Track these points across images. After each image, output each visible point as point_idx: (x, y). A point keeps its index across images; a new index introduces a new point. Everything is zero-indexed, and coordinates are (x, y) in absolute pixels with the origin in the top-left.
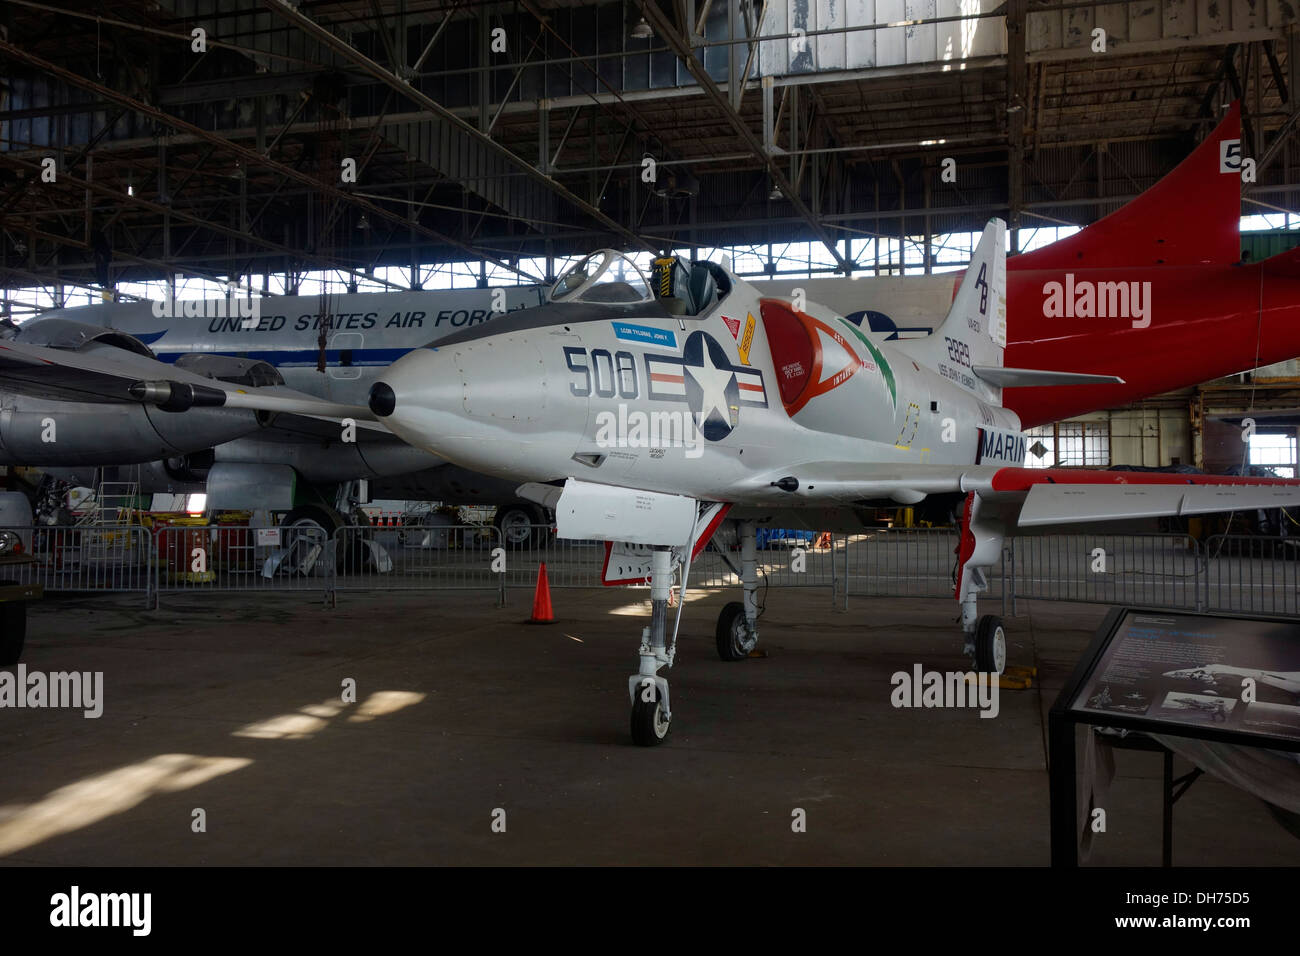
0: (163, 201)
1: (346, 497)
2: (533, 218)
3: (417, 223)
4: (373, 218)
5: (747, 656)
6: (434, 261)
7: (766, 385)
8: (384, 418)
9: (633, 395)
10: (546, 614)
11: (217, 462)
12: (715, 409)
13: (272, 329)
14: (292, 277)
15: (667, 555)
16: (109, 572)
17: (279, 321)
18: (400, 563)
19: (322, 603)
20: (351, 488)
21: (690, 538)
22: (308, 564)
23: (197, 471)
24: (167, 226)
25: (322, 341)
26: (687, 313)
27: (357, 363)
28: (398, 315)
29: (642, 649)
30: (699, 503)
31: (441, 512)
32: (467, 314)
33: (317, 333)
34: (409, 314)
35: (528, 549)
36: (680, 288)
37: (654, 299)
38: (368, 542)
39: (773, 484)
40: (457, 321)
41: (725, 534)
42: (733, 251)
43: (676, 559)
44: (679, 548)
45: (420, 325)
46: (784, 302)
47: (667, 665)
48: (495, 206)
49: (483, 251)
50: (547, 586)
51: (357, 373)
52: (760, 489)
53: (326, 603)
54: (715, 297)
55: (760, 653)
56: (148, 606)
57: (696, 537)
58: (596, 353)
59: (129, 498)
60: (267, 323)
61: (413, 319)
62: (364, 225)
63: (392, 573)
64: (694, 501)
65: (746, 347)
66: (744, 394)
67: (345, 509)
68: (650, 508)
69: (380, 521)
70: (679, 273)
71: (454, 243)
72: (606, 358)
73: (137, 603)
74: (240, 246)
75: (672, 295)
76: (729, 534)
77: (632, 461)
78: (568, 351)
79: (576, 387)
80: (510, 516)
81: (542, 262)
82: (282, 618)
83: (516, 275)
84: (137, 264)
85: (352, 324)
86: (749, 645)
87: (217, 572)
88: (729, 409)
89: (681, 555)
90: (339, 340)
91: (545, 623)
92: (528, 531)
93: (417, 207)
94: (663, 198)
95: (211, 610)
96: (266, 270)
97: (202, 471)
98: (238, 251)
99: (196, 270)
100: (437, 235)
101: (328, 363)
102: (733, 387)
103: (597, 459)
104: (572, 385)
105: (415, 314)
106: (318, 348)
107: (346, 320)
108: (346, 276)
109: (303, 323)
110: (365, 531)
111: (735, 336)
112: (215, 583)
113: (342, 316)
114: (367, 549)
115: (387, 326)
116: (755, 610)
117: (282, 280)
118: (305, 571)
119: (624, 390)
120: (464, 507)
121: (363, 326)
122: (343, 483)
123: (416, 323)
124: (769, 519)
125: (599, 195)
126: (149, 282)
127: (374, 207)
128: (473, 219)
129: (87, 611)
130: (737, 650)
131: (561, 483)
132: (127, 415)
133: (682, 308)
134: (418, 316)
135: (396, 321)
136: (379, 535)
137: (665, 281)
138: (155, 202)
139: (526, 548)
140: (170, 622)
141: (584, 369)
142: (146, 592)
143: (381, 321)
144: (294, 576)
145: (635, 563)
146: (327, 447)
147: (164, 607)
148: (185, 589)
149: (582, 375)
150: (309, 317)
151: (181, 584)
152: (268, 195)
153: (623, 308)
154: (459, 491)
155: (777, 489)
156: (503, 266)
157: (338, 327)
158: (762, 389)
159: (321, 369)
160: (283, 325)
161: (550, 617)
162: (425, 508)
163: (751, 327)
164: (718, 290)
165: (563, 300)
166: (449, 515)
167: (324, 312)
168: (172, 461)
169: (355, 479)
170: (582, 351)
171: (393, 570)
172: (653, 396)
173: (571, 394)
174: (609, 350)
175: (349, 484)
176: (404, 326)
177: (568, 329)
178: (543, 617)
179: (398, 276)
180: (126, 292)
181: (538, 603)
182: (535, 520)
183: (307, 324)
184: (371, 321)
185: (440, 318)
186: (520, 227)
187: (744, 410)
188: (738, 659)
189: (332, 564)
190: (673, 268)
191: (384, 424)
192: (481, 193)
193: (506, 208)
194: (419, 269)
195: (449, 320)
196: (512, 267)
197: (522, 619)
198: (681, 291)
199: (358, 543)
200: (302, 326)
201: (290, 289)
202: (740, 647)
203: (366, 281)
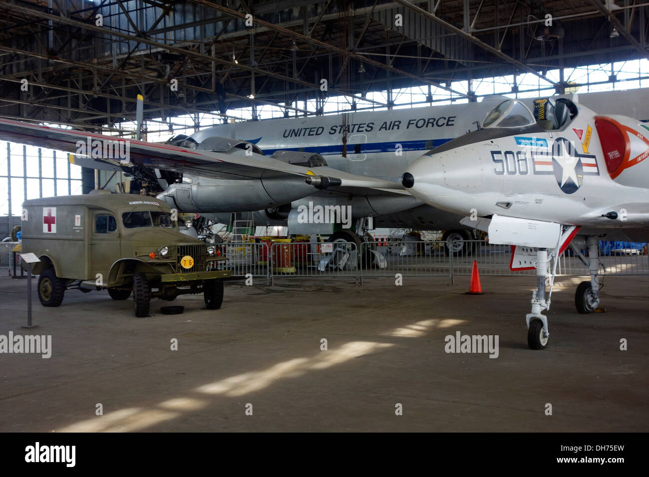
0: (253, 65)
1: (361, 226)
2: (459, 59)
3: (392, 66)
4: (366, 65)
5: (593, 311)
6: (400, 87)
7: (598, 164)
8: (409, 189)
9: (526, 173)
10: (478, 289)
11: (293, 209)
12: (570, 178)
13: (317, 134)
14: (320, 102)
15: (545, 253)
16: (241, 267)
17: (320, 130)
18: (391, 263)
19: (355, 283)
20: (364, 221)
21: (558, 244)
22: (342, 264)
23: (282, 214)
24: (253, 76)
25: (344, 140)
26: (554, 128)
27: (364, 151)
28: (386, 123)
29: (533, 300)
30: (562, 227)
31: (412, 235)
32: (424, 120)
33: (341, 135)
34: (391, 122)
35: (461, 256)
36: (550, 115)
37: (535, 122)
38: (374, 251)
39: (603, 216)
40: (419, 125)
41: (579, 243)
42: (588, 69)
43: (550, 255)
44: (552, 249)
45: (398, 129)
46: (608, 118)
47: (546, 310)
48: (437, 52)
49: (429, 80)
50: (478, 274)
51: (364, 157)
52: (595, 219)
53: (357, 283)
54: (569, 118)
55: (601, 310)
56: (268, 284)
57: (561, 244)
58: (507, 153)
59: (248, 229)
60: (314, 131)
61: (394, 125)
62: (362, 70)
63: (387, 269)
64: (559, 225)
65: (586, 144)
66: (586, 169)
67: (361, 233)
68: (535, 229)
69: (380, 240)
70: (549, 107)
71: (413, 76)
72: (512, 155)
73: (262, 283)
74: (292, 86)
75: (545, 119)
76: (581, 243)
77: (526, 205)
78: (493, 153)
79: (497, 170)
80: (451, 237)
81: (465, 83)
82: (336, 290)
83: (450, 92)
84: (238, 99)
85: (360, 129)
86: (594, 305)
87: (296, 268)
88: (577, 177)
89: (553, 253)
90: (354, 139)
91: (477, 294)
92: (462, 244)
93: (391, 58)
94: (540, 41)
95: (299, 286)
96: (305, 97)
97: (285, 214)
98: (291, 89)
99: (267, 101)
100: (403, 72)
101: (347, 152)
102: (579, 165)
103: (508, 205)
104: (495, 169)
105: (395, 122)
106: (342, 144)
107: (357, 127)
108: (350, 99)
109: (333, 131)
110: (372, 245)
111: (580, 138)
112: (296, 273)
113: (354, 125)
114: (373, 255)
115: (380, 130)
116: (598, 285)
117: (315, 104)
118: (341, 267)
119: (521, 171)
120: (424, 232)
121: (366, 130)
122: (359, 219)
123: (396, 127)
124: (605, 235)
125: (500, 42)
126: (243, 109)
127: (368, 60)
128: (424, 62)
129: (239, 286)
130: (587, 307)
131: (490, 217)
132: (253, 185)
133: (551, 125)
134: (397, 123)
135: (384, 127)
136: (379, 248)
137: (542, 112)
138: (249, 66)
139: (460, 255)
140: (282, 291)
141: (501, 161)
142: (266, 277)
143: (376, 127)
144: (336, 270)
145: (528, 259)
146: (351, 199)
147: (276, 285)
148: (281, 275)
149: (500, 164)
150: (337, 127)
151: (279, 273)
152: (307, 57)
153: (519, 129)
154: (423, 223)
155: (606, 218)
156: (441, 87)
157: (352, 132)
158: (596, 165)
159: (344, 155)
160: (322, 132)
161: (480, 290)
162: (401, 232)
163: (589, 133)
164: (571, 114)
165: (489, 127)
166: (415, 236)
167: (344, 124)
168: (269, 210)
169: (366, 216)
170: (499, 153)
171: (388, 267)
172: (536, 173)
173: (495, 174)
174: (513, 151)
175: (362, 219)
176: (389, 129)
177: (492, 142)
178: (476, 291)
179: (380, 96)
180: (231, 115)
181: (473, 283)
182: (466, 237)
183: (335, 130)
184: (370, 127)
185: (409, 124)
186: (452, 64)
187: (585, 177)
188: (588, 312)
189: (355, 264)
190: (546, 104)
191: (409, 192)
192: (428, 46)
193: (443, 53)
194: (392, 92)
195: (415, 124)
196: (448, 88)
197: (464, 292)
198: (550, 117)
199: (368, 252)
200: (333, 132)
201: (319, 108)
202: (589, 306)
203: (361, 101)
